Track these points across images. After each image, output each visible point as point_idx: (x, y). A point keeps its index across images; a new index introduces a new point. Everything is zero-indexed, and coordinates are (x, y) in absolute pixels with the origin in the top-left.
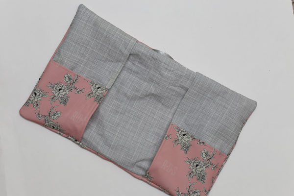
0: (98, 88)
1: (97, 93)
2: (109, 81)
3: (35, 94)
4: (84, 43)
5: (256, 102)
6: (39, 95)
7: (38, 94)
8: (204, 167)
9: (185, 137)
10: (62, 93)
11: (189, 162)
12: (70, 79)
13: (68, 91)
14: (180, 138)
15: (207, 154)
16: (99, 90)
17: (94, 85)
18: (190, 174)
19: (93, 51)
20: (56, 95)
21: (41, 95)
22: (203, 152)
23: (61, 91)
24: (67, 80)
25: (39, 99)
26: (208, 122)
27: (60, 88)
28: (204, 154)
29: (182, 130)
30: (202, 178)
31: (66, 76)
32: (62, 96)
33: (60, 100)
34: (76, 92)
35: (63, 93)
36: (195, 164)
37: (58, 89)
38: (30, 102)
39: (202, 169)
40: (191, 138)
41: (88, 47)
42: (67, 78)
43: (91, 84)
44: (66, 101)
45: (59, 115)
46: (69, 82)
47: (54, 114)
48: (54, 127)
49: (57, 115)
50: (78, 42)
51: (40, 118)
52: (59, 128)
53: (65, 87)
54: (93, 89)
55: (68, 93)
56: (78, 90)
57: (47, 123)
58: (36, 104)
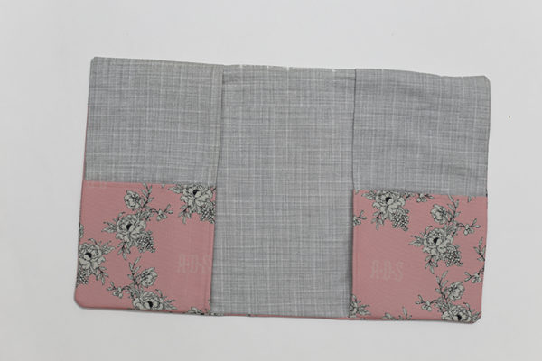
0: (195, 192)
1: (197, 202)
2: (207, 170)
3: (90, 255)
4: (131, 126)
5: (485, 77)
6: (97, 254)
7: (93, 253)
8: (449, 237)
9: (390, 202)
10: (134, 232)
11: (418, 242)
12: (136, 199)
13: (142, 223)
14: (383, 209)
15: (443, 213)
16: (196, 196)
17: (185, 191)
18: (430, 261)
19: (153, 131)
20: (126, 238)
21: (100, 252)
22: (434, 211)
23: (132, 227)
24: (132, 204)
25: (100, 260)
26: (418, 156)
27: (127, 223)
28: (438, 214)
29: (378, 192)
30: (453, 257)
31: (127, 197)
32: (138, 236)
33: (137, 245)
34: (159, 218)
35: (138, 230)
36: (431, 240)
37: (124, 227)
38: (87, 273)
39: (447, 241)
40: (402, 200)
41: (142, 129)
42: (131, 200)
43: (178, 192)
44: (149, 242)
45: (154, 274)
46: (137, 206)
47: (145, 277)
48: (151, 304)
49: (150, 277)
50: (121, 129)
51: (120, 295)
52: (161, 301)
53: (135, 217)
54: (186, 199)
55: (145, 226)
56: (160, 212)
57: (137, 300)
58: (98, 272)
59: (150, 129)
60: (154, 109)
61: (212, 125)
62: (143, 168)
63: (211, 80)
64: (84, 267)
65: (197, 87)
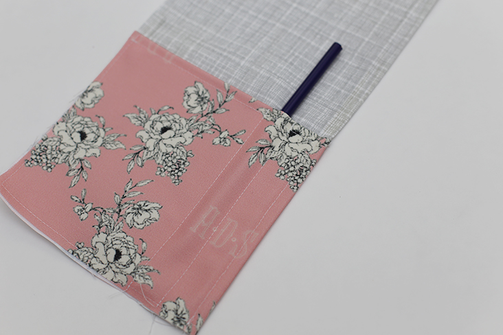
0: (292, 134)
1: (287, 149)
2: (331, 115)
3: (83, 136)
6: (95, 141)
7: (90, 137)
10: (168, 142)
12: (201, 99)
13: (189, 134)
16: (292, 139)
20: (150, 144)
21: (100, 141)
23: (169, 133)
24: (192, 103)
25: (91, 151)
27: (166, 124)
31: (191, 90)
32: (170, 150)
33: (159, 161)
34: (217, 141)
35: (174, 142)
37: (159, 126)
38: (61, 158)
41: (270, 21)
42: (194, 97)
43: (270, 119)
44: (179, 166)
45: (155, 215)
46: (198, 109)
47: (138, 210)
48: (118, 255)
49: (145, 215)
50: (242, 8)
51: (84, 216)
52: (138, 260)
53: (183, 122)
54: (274, 133)
55: (189, 141)
56: (225, 134)
57: (102, 237)
58: (77, 166)
59: (283, 27)
60: (303, 9)
61: (374, 62)
62: (238, 64)
63: (406, 13)
64: (62, 147)
65: (383, 13)
